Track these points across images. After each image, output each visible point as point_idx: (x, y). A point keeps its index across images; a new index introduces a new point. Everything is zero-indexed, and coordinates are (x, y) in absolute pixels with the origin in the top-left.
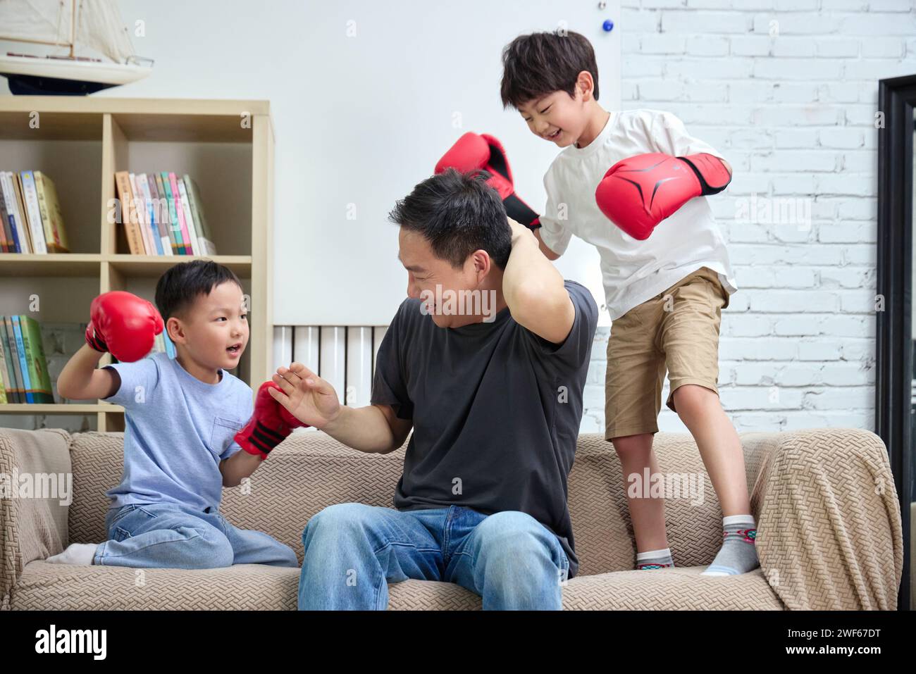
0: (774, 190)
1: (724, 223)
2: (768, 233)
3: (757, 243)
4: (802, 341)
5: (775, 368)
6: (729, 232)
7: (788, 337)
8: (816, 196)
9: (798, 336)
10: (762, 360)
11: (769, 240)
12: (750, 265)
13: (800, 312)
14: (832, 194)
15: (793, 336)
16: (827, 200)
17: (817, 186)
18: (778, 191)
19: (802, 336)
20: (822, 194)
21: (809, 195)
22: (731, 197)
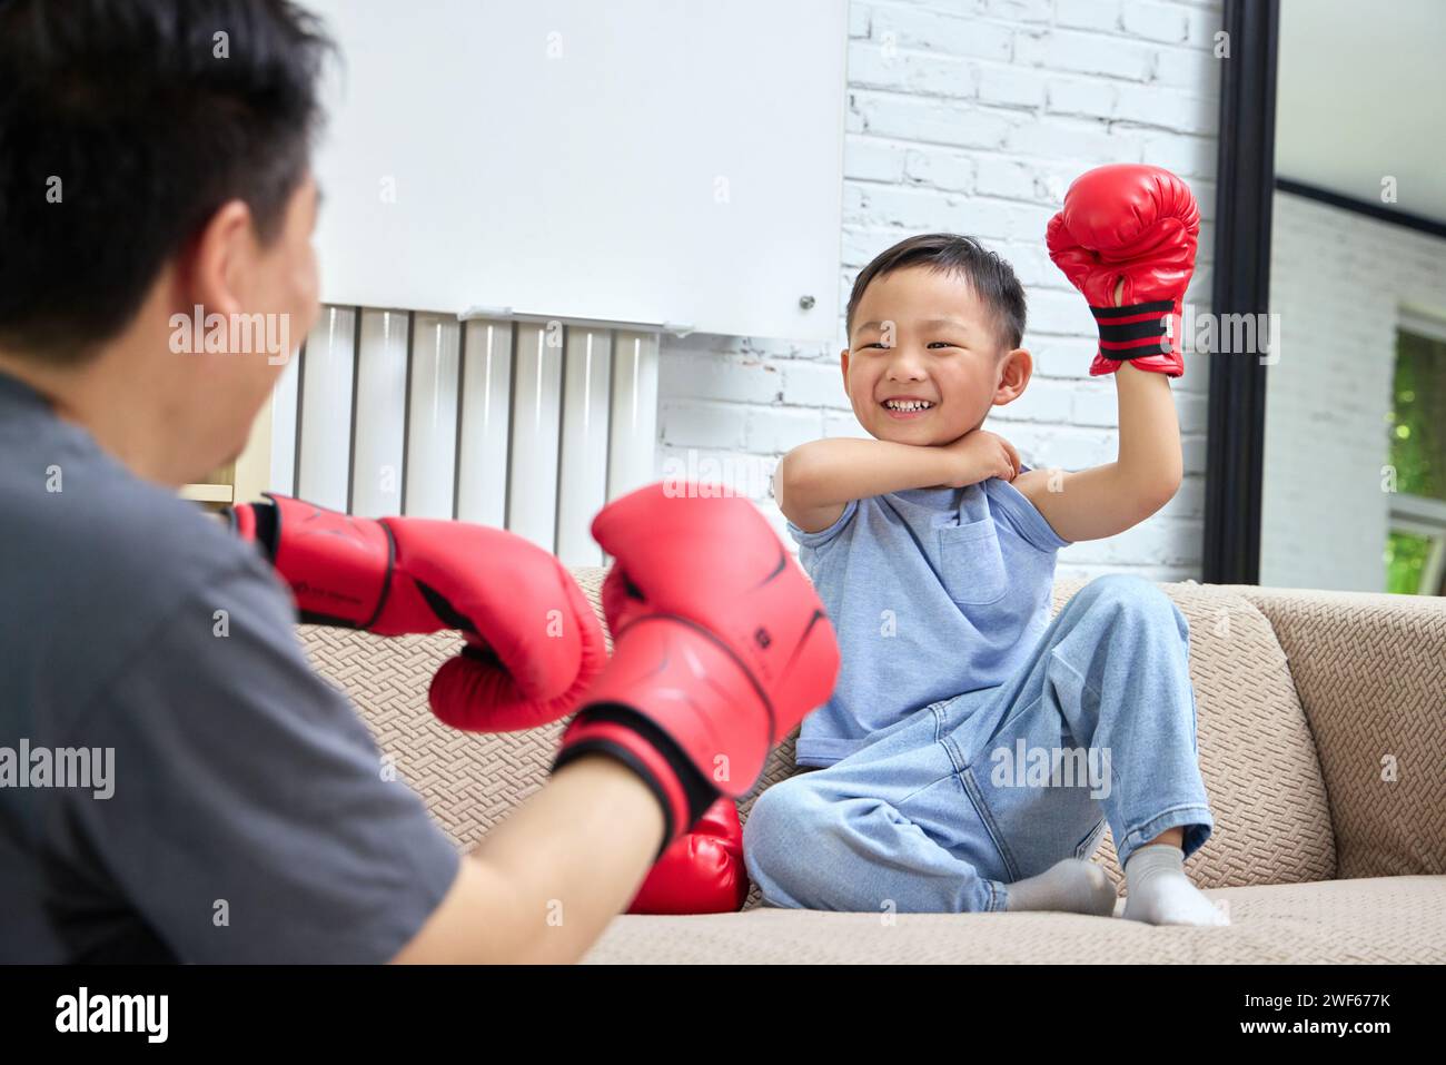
0: (1048, 103)
1: (967, 157)
2: (1036, 182)
3: (1018, 200)
4: (1078, 389)
5: (1037, 437)
6: (975, 175)
7: (1056, 378)
8: (1111, 122)
9: (1071, 379)
10: (1017, 421)
11: (1036, 195)
12: (1004, 240)
13: (1076, 335)
14: (1136, 122)
15: (1064, 378)
16: (1127, 133)
17: (1115, 105)
18: (1055, 107)
19: (1077, 379)
20: (1121, 121)
21: (1101, 119)
22: (982, 109)
